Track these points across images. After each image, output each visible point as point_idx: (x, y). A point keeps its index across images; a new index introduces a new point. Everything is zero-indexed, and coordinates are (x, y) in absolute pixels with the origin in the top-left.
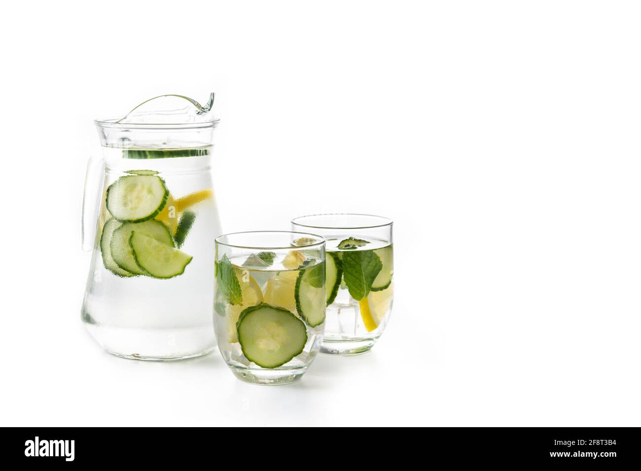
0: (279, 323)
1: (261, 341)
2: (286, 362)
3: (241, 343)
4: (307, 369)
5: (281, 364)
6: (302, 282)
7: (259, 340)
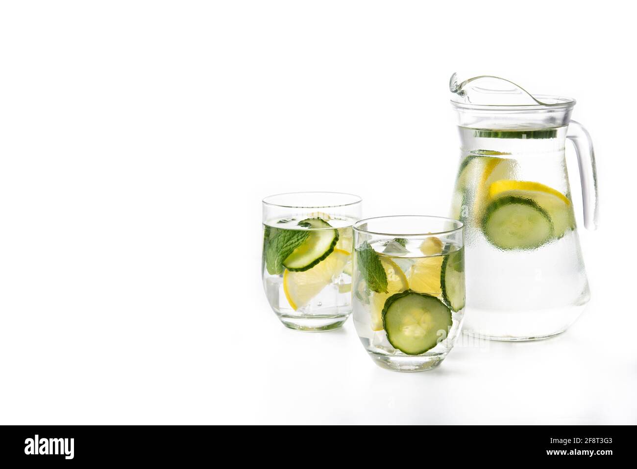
0: (426, 309)
1: (407, 328)
2: (430, 348)
3: (387, 330)
4: (447, 355)
5: (426, 351)
6: (447, 267)
7: (405, 327)
